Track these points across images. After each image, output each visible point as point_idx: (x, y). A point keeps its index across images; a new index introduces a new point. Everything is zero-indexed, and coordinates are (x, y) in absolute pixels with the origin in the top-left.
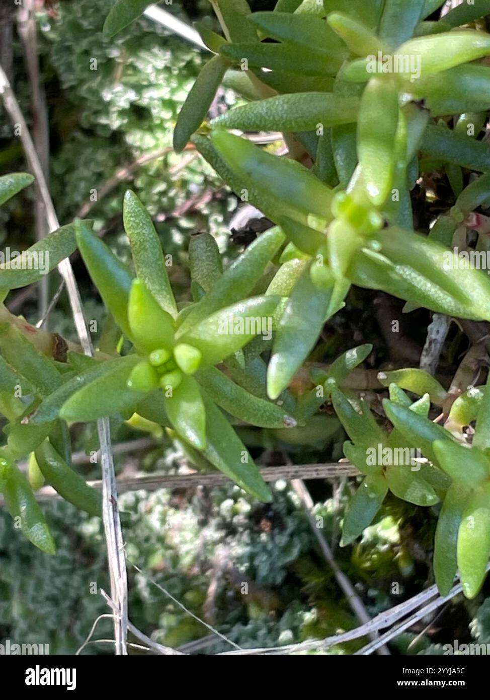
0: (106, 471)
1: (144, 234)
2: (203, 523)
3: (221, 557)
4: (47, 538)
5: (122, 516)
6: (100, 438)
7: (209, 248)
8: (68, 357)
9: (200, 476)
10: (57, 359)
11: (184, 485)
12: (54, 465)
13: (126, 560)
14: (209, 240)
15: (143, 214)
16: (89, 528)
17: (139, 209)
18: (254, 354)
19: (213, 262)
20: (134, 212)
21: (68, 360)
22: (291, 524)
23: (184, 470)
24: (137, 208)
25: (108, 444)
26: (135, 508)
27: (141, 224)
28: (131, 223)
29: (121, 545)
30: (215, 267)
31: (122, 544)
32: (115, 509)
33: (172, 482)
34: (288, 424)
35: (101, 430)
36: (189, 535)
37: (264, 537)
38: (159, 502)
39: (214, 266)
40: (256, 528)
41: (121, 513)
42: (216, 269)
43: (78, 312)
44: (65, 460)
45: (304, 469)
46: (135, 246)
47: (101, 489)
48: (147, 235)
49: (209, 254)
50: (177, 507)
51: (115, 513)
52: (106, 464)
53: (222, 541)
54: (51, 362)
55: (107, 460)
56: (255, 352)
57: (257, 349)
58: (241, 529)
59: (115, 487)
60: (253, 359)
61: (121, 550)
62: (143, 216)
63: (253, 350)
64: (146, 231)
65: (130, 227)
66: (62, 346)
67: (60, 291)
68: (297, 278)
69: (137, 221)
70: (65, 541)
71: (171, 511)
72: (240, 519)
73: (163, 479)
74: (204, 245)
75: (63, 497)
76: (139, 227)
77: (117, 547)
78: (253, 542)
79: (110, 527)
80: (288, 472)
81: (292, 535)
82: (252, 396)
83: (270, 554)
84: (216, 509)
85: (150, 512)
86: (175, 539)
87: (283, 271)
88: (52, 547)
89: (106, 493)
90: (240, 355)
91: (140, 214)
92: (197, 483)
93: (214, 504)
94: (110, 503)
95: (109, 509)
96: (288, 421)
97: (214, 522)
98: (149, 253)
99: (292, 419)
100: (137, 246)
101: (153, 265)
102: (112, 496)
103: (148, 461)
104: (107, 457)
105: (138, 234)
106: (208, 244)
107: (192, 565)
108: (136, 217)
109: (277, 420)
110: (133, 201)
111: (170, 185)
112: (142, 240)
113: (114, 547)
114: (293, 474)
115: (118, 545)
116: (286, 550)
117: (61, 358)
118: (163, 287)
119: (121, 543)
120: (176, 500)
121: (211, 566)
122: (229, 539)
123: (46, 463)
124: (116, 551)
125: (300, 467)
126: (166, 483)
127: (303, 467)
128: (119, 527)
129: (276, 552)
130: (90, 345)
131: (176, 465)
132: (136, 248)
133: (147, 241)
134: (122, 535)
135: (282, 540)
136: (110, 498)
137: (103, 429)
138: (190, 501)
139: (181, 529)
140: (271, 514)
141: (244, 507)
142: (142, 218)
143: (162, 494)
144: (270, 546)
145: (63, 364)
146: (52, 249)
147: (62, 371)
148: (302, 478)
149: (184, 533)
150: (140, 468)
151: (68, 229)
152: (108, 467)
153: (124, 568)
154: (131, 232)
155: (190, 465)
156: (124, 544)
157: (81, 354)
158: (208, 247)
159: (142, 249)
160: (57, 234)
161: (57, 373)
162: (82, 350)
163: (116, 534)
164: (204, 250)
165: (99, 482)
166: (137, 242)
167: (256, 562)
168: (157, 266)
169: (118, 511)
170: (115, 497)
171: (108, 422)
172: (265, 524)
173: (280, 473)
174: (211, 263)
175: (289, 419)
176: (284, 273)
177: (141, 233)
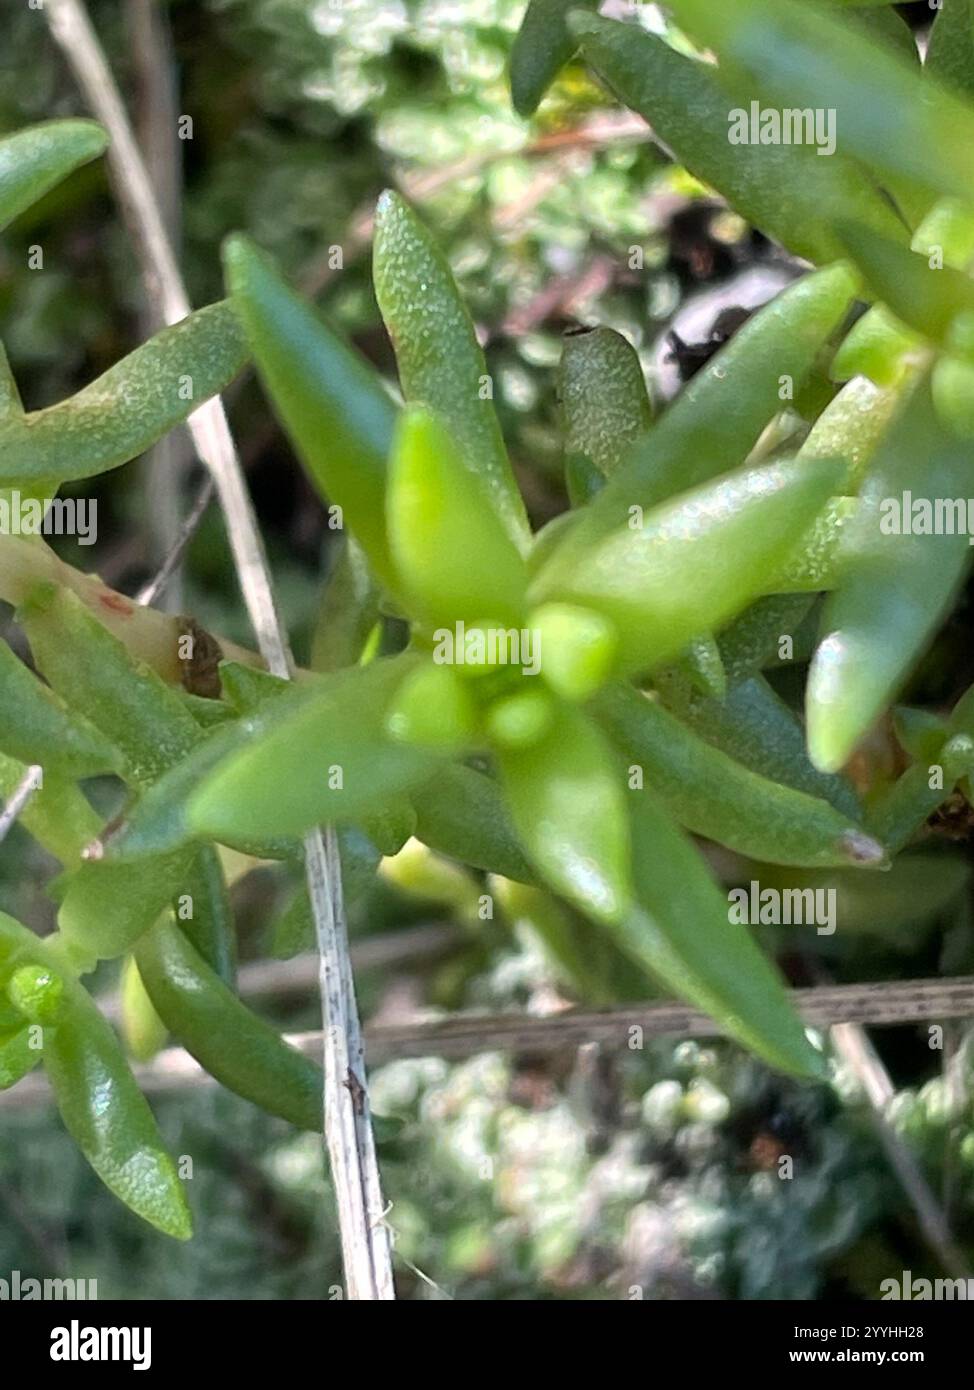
0: (335, 1002)
1: (431, 314)
2: (598, 1148)
3: (645, 1238)
4: (168, 1192)
5: (379, 1129)
6: (316, 908)
7: (615, 371)
8: (223, 681)
9: (590, 1018)
10: (193, 690)
11: (549, 1043)
12: (187, 987)
13: (393, 1254)
14: (614, 349)
15: (428, 258)
16: (292, 1165)
17: (418, 243)
18: (748, 662)
19: (630, 411)
20: (404, 252)
21: (225, 694)
22: (834, 1149)
23: (545, 1005)
24: (411, 241)
25: (336, 924)
26: (412, 1108)
27: (424, 287)
28: (396, 284)
29: (377, 1210)
30: (634, 423)
31: (380, 1208)
32: (359, 1107)
33: (515, 1036)
34: (859, 856)
35: (316, 886)
36: (558, 1180)
37: (761, 1184)
38: (478, 1091)
39: (629, 421)
40: (738, 1161)
41: (376, 1121)
42: (636, 427)
43: (252, 562)
44: (218, 972)
45: (882, 993)
46: (410, 350)
47: (321, 1054)
48: (441, 319)
49: (614, 385)
50: (525, 1103)
51: (359, 1120)
52: (331, 980)
53: (651, 1195)
54: (176, 696)
55: (335, 970)
56: (752, 656)
57: (758, 649)
58: (698, 1164)
59: (357, 1047)
60: (744, 677)
61: (378, 1225)
62: (429, 263)
63: (748, 650)
64: (439, 305)
65: (393, 298)
66: (206, 656)
67: (203, 508)
68: (871, 441)
69: (414, 278)
70: (235, 1197)
71: (510, 1115)
72: (696, 1137)
73: (492, 1027)
74: (602, 359)
75: (215, 1077)
76: (419, 294)
77: (367, 1218)
78: (734, 1197)
79: (346, 1159)
80: (839, 1004)
81: (836, 1178)
82: (751, 775)
83: (776, 1227)
84: (630, 1109)
85: (452, 1117)
86: (522, 1191)
87: (832, 423)
88: (183, 1218)
89: (335, 1063)
90: (711, 661)
91: (421, 259)
92: (583, 1037)
93: (625, 1096)
94: (346, 1091)
95: (341, 1110)
96: (858, 847)
97: (626, 1144)
98: (447, 371)
99: (870, 841)
100: (414, 351)
101: (460, 404)
102: (350, 1072)
103: (446, 982)
104: (336, 961)
105: (416, 314)
106: (612, 360)
107: (570, 1264)
108: (410, 265)
109: (827, 842)
110: (399, 220)
111: (497, 250)
112: (426, 333)
113: (360, 1217)
114: (852, 1007)
115: (369, 1210)
116: (821, 1217)
117: (205, 686)
118: (490, 467)
119: (376, 1203)
120: (525, 1085)
121: (618, 1264)
122: (666, 1189)
123: (166, 983)
124: (364, 1229)
125: (871, 990)
126: (497, 1038)
127: (880, 988)
128: (371, 1161)
129: (793, 1225)
130: (285, 653)
131: (522, 993)
132: (410, 355)
133: (439, 335)
134: (381, 1181)
135: (811, 1191)
136: (345, 1076)
137: (322, 884)
138: (562, 1087)
139: (537, 1163)
140: (777, 1120)
141: (710, 1103)
142: (428, 270)
143: (487, 1070)
144: (777, 1208)
145: (207, 703)
146: (173, 370)
147: (204, 719)
148: (864, 1019)
149: (546, 1174)
150: (427, 1000)
151: (217, 314)
152: (339, 989)
153: (386, 1275)
154: (395, 311)
155: (562, 991)
156: (385, 1208)
157: (258, 671)
158: (614, 366)
159: (425, 359)
160: (184, 329)
161: (190, 724)
162: (263, 665)
163: (363, 1181)
164: (602, 376)
165: (313, 1036)
166: (412, 337)
167: (743, 1252)
168: (471, 407)
169: (367, 1112)
170: (361, 1076)
171: (338, 863)
172: (763, 1147)
173: (817, 1005)
174: (623, 412)
175: (858, 840)
176: (832, 428)
177: (425, 313)
